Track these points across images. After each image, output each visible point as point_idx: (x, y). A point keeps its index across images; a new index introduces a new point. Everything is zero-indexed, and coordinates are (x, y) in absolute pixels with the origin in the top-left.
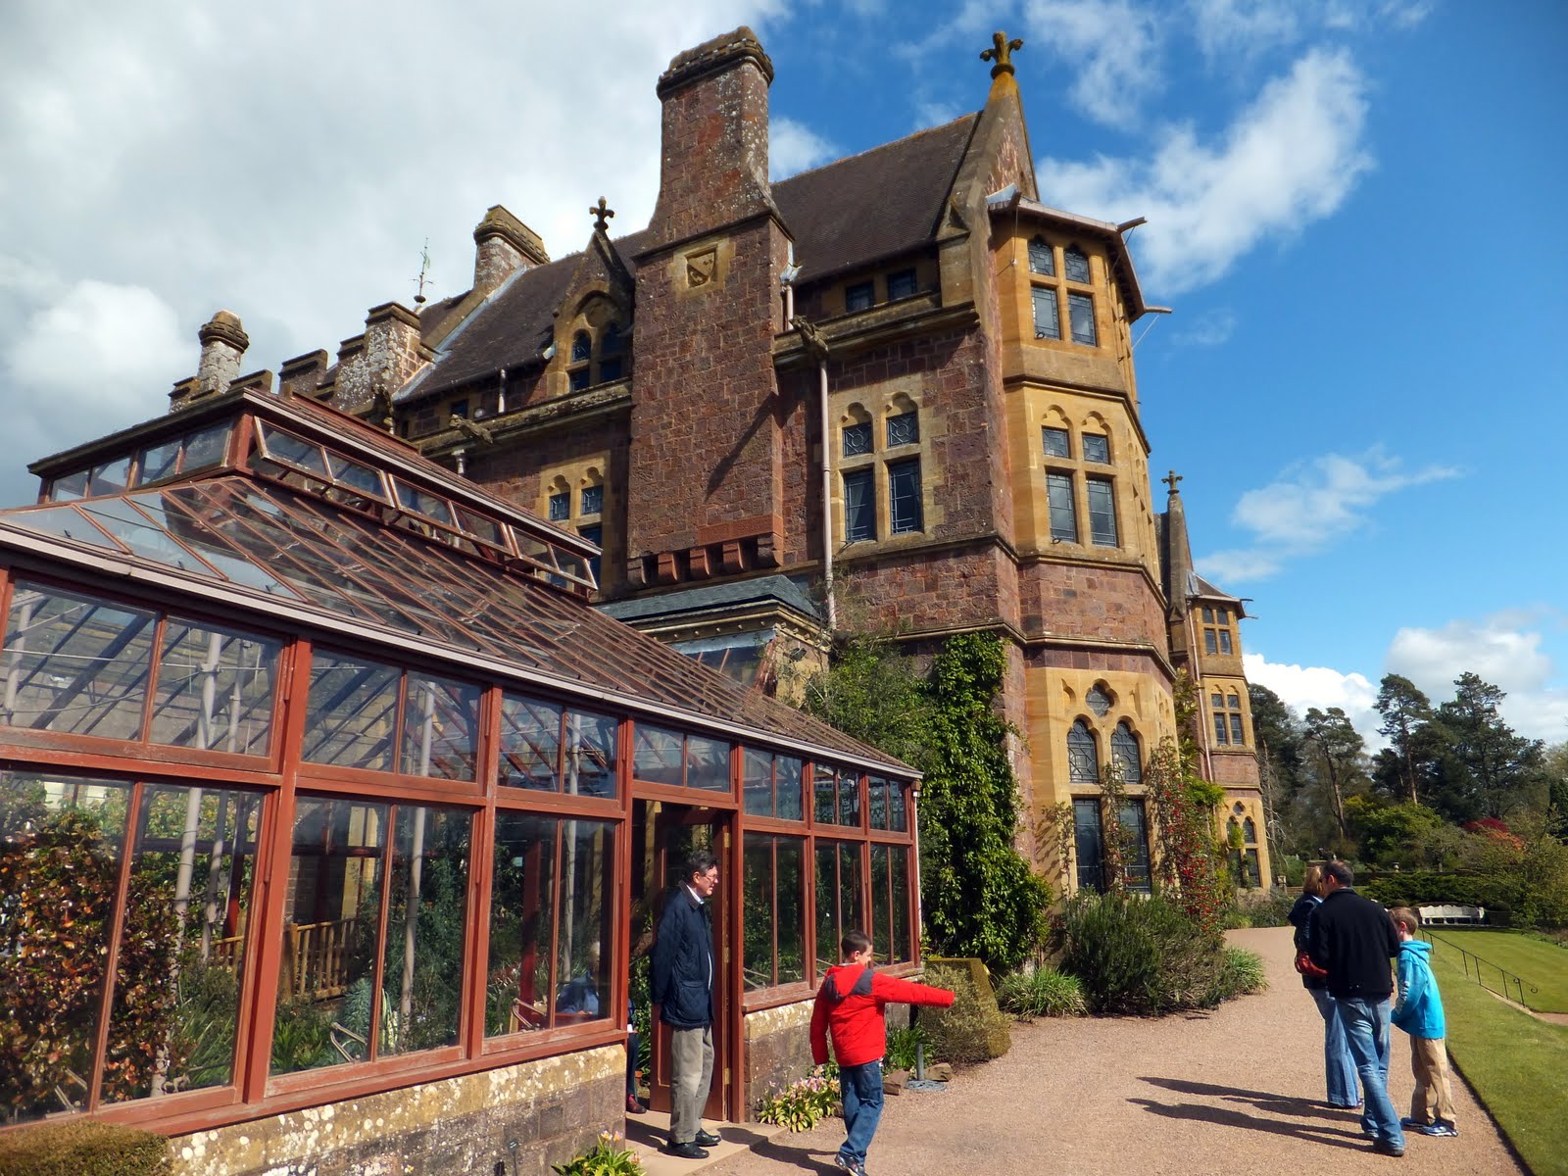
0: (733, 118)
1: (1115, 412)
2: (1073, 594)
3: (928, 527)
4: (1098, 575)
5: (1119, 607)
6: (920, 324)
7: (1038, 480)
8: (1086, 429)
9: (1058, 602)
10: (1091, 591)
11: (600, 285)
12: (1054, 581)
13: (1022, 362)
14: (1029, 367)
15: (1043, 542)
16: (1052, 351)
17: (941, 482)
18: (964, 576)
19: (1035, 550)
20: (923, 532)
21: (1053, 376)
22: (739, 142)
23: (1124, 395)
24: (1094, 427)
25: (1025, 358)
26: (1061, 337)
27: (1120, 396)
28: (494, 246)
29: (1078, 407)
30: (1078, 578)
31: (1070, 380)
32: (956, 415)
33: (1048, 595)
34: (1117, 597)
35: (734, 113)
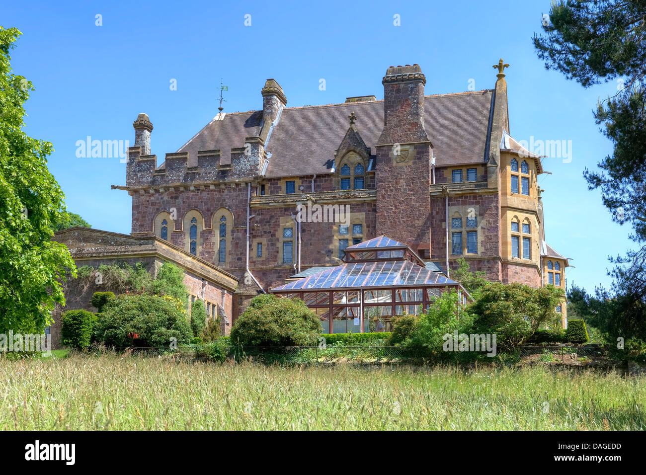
0: (415, 103)
1: (533, 218)
2: (517, 273)
3: (479, 253)
4: (524, 268)
5: (529, 277)
6: (480, 191)
7: (510, 239)
8: (524, 223)
9: (513, 275)
10: (522, 273)
11: (355, 148)
12: (511, 269)
13: (507, 202)
14: (510, 204)
15: (510, 258)
16: (516, 198)
17: (483, 240)
18: (489, 267)
19: (507, 260)
20: (477, 253)
21: (516, 206)
22: (417, 113)
23: (536, 212)
24: (526, 222)
25: (508, 200)
26: (519, 193)
27: (534, 212)
28: (274, 99)
29: (522, 216)
30: (518, 268)
31: (520, 207)
32: (489, 220)
33: (510, 273)
34: (529, 274)
35: (415, 101)
